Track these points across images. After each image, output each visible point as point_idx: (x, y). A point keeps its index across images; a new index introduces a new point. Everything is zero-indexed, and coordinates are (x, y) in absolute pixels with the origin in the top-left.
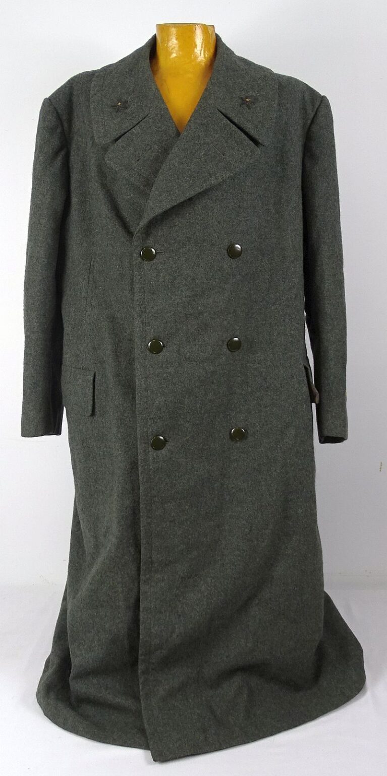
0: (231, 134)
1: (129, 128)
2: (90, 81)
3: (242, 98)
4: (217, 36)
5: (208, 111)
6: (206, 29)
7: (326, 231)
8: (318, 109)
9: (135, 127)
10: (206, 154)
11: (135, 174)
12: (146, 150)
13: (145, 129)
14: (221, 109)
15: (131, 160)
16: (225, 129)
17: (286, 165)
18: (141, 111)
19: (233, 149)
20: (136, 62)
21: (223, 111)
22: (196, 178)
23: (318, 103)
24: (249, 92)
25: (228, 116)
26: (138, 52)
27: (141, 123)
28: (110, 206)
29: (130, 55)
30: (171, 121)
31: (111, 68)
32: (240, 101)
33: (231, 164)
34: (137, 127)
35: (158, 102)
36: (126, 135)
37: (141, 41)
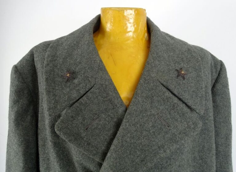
0: (174, 106)
1: (77, 99)
2: (45, 50)
3: (177, 70)
4: (147, 17)
5: (152, 84)
6: (139, 12)
7: (226, 163)
8: (220, 71)
9: (82, 96)
10: (153, 126)
11: (84, 144)
12: (94, 119)
13: (92, 99)
14: (162, 82)
15: (80, 129)
16: (168, 101)
17: (207, 120)
18: (88, 82)
19: (177, 120)
20: (82, 36)
21: (165, 83)
22: (147, 152)
23: (219, 67)
24: (180, 64)
25: (169, 88)
26: (84, 28)
27: (89, 94)
28: (62, 164)
29: (78, 30)
30: (116, 92)
31: (63, 40)
32: (176, 72)
33: (176, 135)
34: (84, 98)
35: (103, 73)
36: (75, 105)
37: (87, 18)
